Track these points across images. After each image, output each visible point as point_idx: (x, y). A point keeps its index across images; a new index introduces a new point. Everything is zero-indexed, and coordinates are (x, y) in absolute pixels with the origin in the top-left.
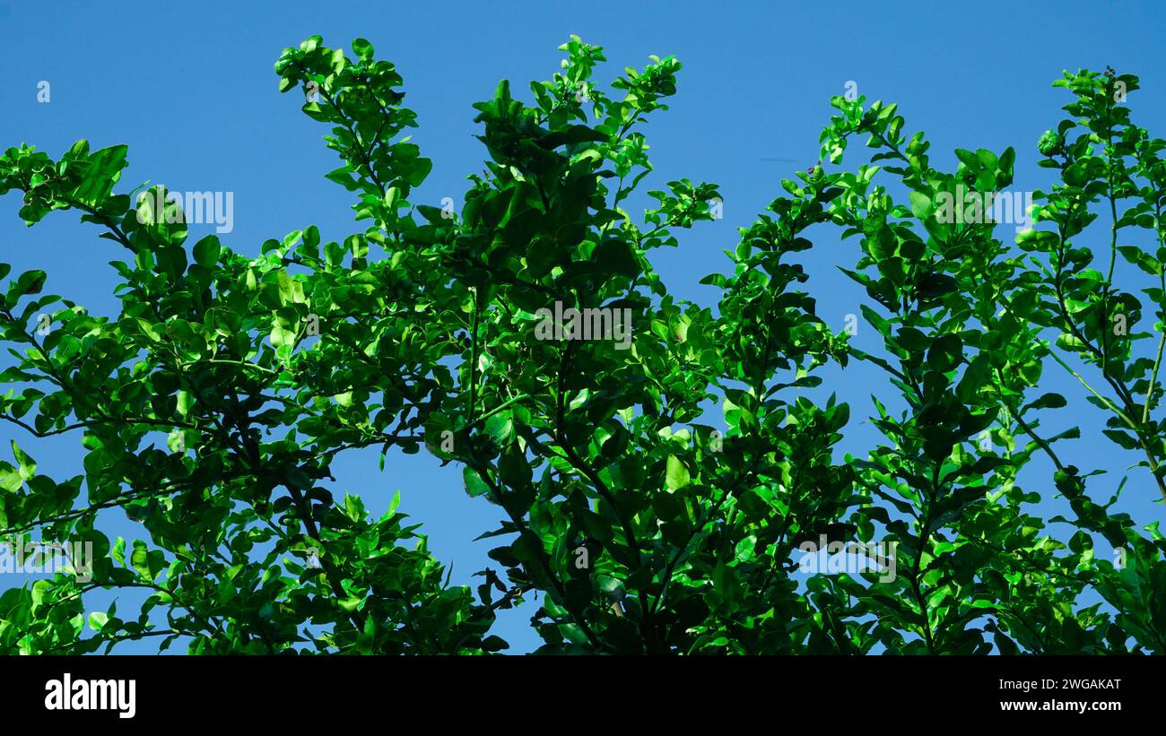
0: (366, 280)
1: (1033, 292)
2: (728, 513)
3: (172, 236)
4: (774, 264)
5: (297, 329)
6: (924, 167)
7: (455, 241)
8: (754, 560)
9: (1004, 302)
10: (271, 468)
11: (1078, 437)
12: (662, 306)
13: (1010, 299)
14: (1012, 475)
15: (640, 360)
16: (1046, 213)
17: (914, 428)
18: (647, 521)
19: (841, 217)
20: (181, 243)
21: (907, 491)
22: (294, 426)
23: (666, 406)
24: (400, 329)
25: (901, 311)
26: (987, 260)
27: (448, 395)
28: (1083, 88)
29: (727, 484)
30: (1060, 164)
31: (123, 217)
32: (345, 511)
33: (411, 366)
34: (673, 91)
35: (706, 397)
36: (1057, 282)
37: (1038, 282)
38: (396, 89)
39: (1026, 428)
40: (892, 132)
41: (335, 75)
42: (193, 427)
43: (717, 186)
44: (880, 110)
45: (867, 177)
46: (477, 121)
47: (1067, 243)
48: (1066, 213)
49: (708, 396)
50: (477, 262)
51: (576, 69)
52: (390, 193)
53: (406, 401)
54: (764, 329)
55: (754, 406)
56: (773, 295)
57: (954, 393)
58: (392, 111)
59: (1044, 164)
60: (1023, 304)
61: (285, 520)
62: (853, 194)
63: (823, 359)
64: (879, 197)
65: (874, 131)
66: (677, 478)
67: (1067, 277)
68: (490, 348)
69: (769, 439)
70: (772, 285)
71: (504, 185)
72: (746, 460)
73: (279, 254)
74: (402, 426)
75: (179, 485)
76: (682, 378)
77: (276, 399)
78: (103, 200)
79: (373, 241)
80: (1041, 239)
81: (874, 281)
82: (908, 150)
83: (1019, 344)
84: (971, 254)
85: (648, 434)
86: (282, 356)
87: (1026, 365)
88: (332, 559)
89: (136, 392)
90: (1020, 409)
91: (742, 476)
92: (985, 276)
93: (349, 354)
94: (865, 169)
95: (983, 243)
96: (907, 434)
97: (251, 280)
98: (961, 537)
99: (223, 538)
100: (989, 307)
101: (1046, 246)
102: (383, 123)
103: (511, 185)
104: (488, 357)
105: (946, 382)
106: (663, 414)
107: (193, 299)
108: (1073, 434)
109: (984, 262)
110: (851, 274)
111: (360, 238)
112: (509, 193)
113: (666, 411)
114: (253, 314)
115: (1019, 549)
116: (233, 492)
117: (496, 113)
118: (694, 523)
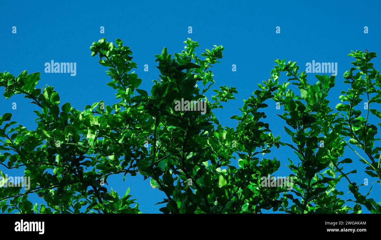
0: (119, 117)
1: (341, 124)
2: (239, 195)
3: (55, 102)
4: (255, 112)
5: (96, 134)
6: (305, 83)
7: (148, 101)
8: (248, 211)
9: (332, 127)
10: (87, 180)
11: (356, 173)
12: (218, 128)
13: (334, 127)
14: (334, 186)
15: (210, 145)
16: (346, 98)
17: (302, 168)
18: (212, 197)
19: (277, 99)
20: (58, 105)
21: (300, 190)
22: (95, 166)
23: (219, 161)
24: (130, 135)
25: (298, 128)
26: (326, 114)
27: (146, 156)
28: (358, 57)
29: (239, 185)
30: (351, 82)
31: (38, 96)
32: (111, 194)
33: (134, 147)
34: (221, 57)
35: (232, 157)
36: (349, 121)
37: (343, 121)
38: (130, 56)
39: (339, 170)
40: (295, 71)
41: (110, 51)
42: (61, 166)
43: (235, 88)
44: (291, 64)
45: (286, 86)
46: (156, 61)
47: (353, 108)
48: (353, 98)
49: (233, 157)
50: (155, 108)
51: (189, 49)
52: (128, 90)
53: (132, 158)
54: (252, 134)
55: (248, 159)
56: (255, 122)
57: (315, 156)
58: (129, 63)
59: (345, 82)
60: (338, 129)
61: (91, 198)
62: (281, 92)
63: (271, 145)
64: (290, 93)
65: (289, 71)
66: (223, 182)
67: (352, 120)
68: (160, 138)
69: (253, 170)
70: (254, 119)
71: (165, 83)
72: (246, 177)
73: (91, 110)
74: (131, 167)
75: (56, 185)
76: (224, 151)
77: (89, 157)
78: (32, 91)
79: (122, 105)
80: (344, 107)
81: (289, 119)
82: (300, 77)
83: (337, 142)
84: (321, 111)
85: (212, 170)
86: (90, 142)
87: (339, 149)
88: (107, 211)
89: (42, 154)
90: (337, 164)
91: (244, 182)
92: (325, 119)
93: (113, 143)
94: (285, 84)
95: (325, 108)
96: (299, 170)
97: (81, 118)
98: (318, 205)
99: (71, 204)
100: (327, 129)
101: (346, 109)
102: (126, 67)
103: (167, 82)
104: (159, 142)
105: (312, 152)
106: (218, 163)
107: (61, 124)
108: (355, 172)
109: (325, 114)
110: (281, 116)
111: (118, 105)
112: (167, 85)
113: (219, 162)
114: (81, 129)
115: (337, 210)
116: (74, 188)
117: (163, 59)
118: (228, 198)
